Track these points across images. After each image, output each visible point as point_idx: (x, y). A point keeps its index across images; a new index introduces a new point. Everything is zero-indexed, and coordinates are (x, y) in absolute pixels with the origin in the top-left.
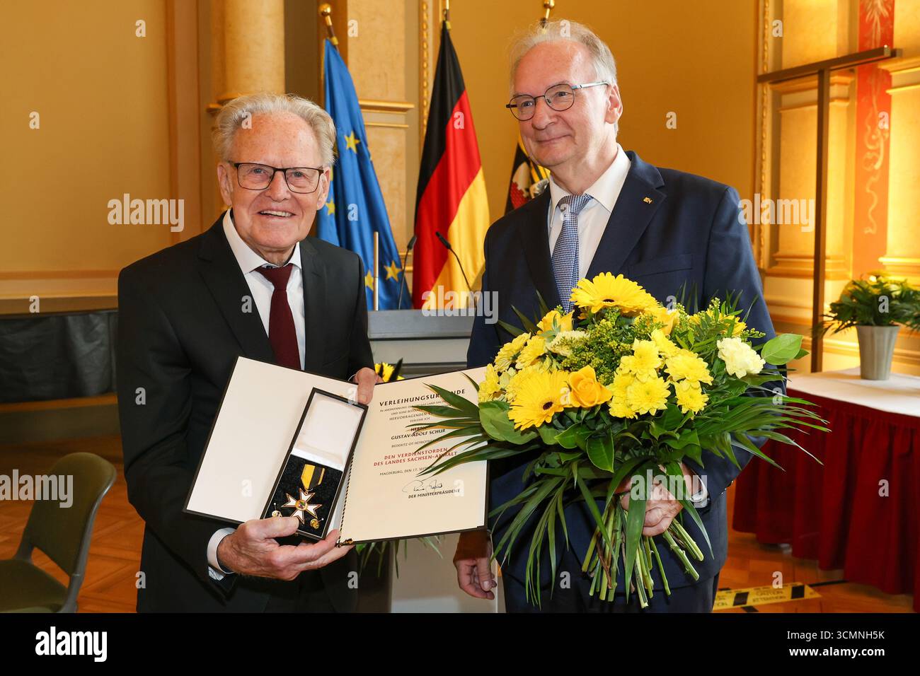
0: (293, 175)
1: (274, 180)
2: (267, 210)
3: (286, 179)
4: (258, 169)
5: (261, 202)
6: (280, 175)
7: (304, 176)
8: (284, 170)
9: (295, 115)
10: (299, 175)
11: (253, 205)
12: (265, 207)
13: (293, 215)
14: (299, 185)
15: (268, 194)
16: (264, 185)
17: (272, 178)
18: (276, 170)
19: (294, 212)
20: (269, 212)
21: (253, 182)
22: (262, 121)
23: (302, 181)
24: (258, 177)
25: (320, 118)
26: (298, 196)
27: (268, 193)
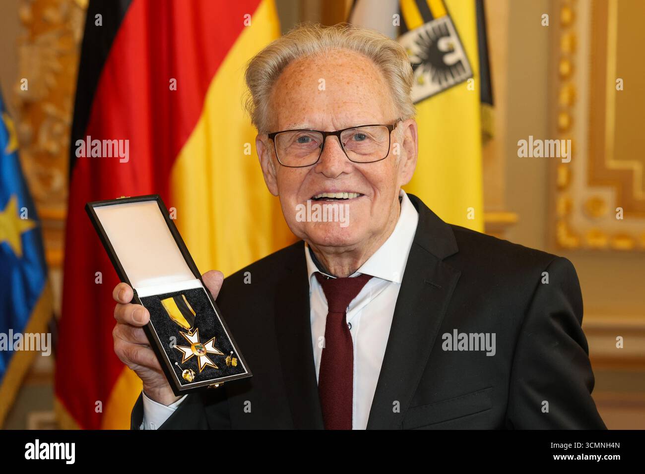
0: (354, 139)
1: (325, 148)
2: (322, 193)
3: (342, 146)
4: (303, 137)
5: (313, 182)
6: (333, 140)
7: (368, 138)
8: (338, 133)
9: (352, 52)
10: (361, 137)
11: (303, 187)
12: (317, 188)
13: (362, 195)
14: (364, 151)
15: (320, 170)
16: (313, 158)
17: (323, 147)
18: (325, 134)
19: (361, 191)
20: (325, 195)
21: (298, 156)
22: (302, 68)
23: (366, 146)
24: (304, 147)
25: (389, 52)
26: (363, 167)
27: (319, 168)
